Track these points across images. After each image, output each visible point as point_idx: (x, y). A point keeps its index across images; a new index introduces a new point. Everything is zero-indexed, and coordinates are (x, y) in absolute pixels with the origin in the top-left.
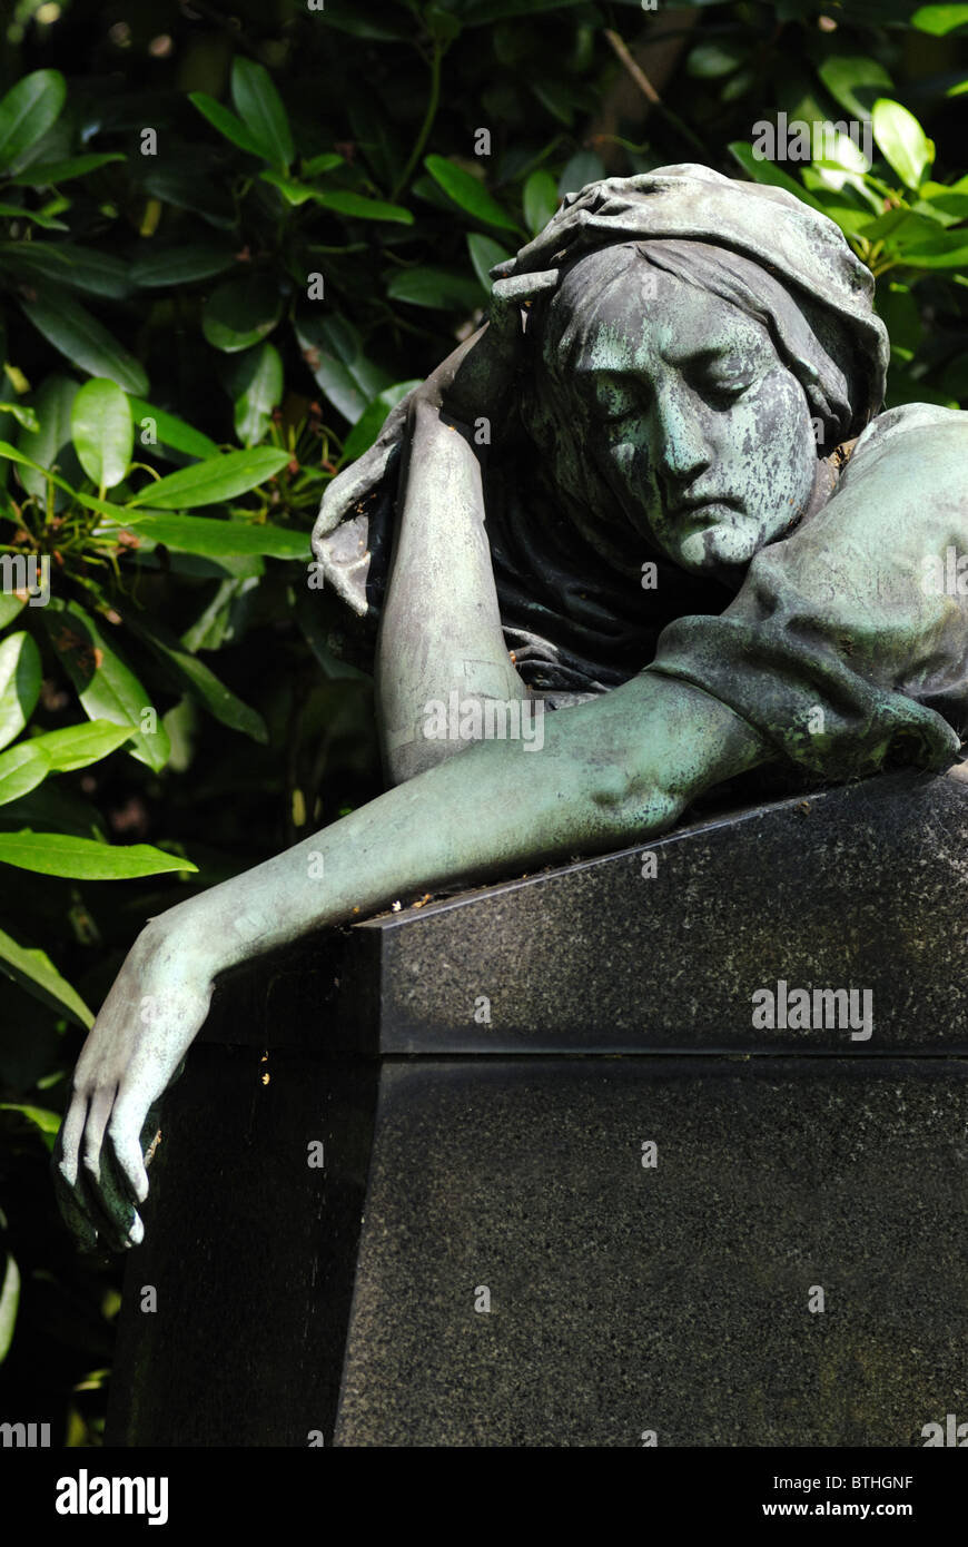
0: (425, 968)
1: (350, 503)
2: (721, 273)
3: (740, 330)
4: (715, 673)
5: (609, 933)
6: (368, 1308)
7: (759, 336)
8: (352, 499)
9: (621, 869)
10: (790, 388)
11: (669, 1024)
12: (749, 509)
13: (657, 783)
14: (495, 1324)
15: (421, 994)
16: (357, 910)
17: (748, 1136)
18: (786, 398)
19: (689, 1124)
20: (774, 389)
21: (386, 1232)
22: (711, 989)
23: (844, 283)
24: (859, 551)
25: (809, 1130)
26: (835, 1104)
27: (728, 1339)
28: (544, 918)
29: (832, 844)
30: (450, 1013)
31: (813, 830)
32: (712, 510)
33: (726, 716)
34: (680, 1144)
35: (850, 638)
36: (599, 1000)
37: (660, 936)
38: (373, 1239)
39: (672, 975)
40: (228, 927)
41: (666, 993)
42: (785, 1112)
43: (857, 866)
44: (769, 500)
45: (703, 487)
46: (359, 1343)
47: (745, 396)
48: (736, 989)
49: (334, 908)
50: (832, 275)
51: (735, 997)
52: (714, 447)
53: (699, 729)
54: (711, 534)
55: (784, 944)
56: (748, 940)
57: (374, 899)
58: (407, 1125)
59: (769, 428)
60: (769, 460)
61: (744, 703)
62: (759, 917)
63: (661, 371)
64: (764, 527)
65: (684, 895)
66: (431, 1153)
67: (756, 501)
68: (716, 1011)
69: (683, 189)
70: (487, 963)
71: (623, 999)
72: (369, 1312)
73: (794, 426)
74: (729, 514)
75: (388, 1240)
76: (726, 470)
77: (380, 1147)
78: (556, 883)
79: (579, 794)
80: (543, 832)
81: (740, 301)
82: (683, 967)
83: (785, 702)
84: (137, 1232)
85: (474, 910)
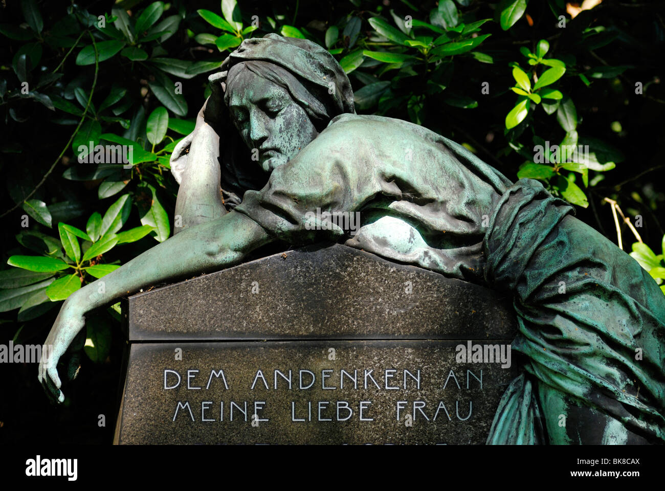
0: (145, 312)
1: (182, 149)
2: (269, 72)
3: (275, 91)
4: (251, 210)
5: (213, 299)
6: (128, 425)
7: (283, 93)
8: (183, 148)
9: (217, 277)
10: (297, 110)
11: (236, 329)
12: (282, 152)
13: (229, 248)
14: (174, 430)
15: (144, 320)
16: (128, 292)
17: (266, 367)
18: (294, 113)
19: (244, 363)
20: (290, 110)
21: (133, 400)
22: (251, 318)
23: (321, 73)
24: (303, 167)
25: (289, 365)
26: (299, 356)
27: (260, 436)
28: (188, 294)
29: (296, 267)
30: (154, 327)
31: (288, 263)
32: (270, 153)
33: (254, 225)
34: (241, 370)
35: (296, 197)
36: (209, 322)
37: (231, 300)
38: (129, 402)
39: (236, 313)
40: (87, 298)
41: (234, 319)
42: (280, 359)
43: (305, 275)
44: (290, 149)
45: (266, 145)
46: (125, 436)
47: (280, 113)
48: (260, 317)
49: (120, 291)
50: (315, 70)
51: (260, 320)
52: (269, 131)
53: (244, 230)
54: (270, 160)
55: (278, 302)
56: (265, 301)
57: (134, 288)
58: (141, 364)
59: (288, 124)
60: (289, 135)
61: (260, 220)
62: (269, 293)
63: (250, 106)
64: (289, 158)
65: (240, 286)
66: (150, 373)
67: (285, 149)
68: (253, 325)
69: (265, 42)
70: (168, 310)
71: (218, 321)
72: (128, 426)
73: (298, 123)
74: (276, 154)
75: (134, 402)
76: (274, 139)
77: (131, 372)
78: (193, 282)
79: (201, 252)
80: (189, 265)
81: (276, 81)
82: (240, 310)
83: (274, 220)
84: (62, 398)
85: (163, 292)
